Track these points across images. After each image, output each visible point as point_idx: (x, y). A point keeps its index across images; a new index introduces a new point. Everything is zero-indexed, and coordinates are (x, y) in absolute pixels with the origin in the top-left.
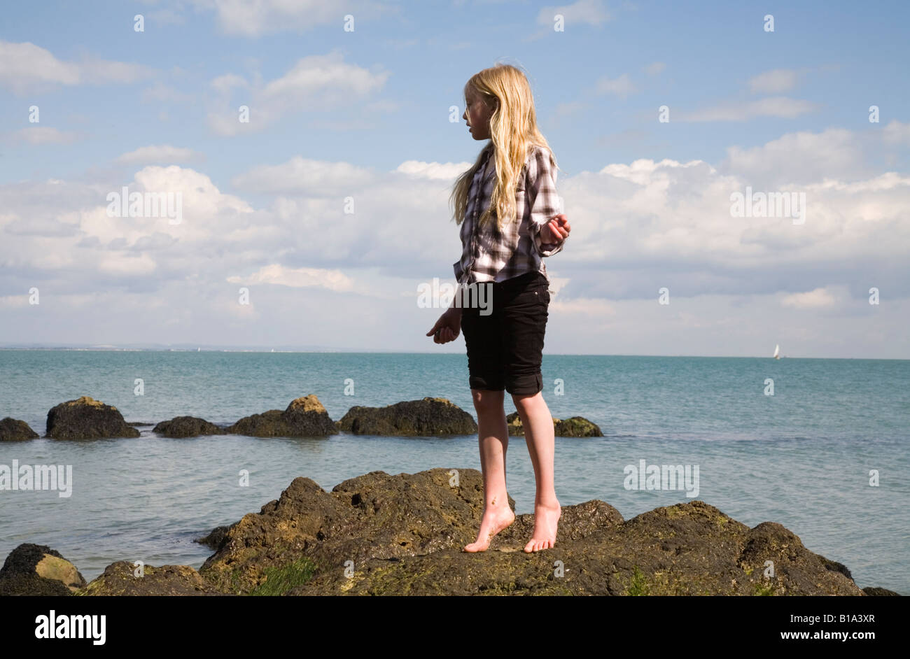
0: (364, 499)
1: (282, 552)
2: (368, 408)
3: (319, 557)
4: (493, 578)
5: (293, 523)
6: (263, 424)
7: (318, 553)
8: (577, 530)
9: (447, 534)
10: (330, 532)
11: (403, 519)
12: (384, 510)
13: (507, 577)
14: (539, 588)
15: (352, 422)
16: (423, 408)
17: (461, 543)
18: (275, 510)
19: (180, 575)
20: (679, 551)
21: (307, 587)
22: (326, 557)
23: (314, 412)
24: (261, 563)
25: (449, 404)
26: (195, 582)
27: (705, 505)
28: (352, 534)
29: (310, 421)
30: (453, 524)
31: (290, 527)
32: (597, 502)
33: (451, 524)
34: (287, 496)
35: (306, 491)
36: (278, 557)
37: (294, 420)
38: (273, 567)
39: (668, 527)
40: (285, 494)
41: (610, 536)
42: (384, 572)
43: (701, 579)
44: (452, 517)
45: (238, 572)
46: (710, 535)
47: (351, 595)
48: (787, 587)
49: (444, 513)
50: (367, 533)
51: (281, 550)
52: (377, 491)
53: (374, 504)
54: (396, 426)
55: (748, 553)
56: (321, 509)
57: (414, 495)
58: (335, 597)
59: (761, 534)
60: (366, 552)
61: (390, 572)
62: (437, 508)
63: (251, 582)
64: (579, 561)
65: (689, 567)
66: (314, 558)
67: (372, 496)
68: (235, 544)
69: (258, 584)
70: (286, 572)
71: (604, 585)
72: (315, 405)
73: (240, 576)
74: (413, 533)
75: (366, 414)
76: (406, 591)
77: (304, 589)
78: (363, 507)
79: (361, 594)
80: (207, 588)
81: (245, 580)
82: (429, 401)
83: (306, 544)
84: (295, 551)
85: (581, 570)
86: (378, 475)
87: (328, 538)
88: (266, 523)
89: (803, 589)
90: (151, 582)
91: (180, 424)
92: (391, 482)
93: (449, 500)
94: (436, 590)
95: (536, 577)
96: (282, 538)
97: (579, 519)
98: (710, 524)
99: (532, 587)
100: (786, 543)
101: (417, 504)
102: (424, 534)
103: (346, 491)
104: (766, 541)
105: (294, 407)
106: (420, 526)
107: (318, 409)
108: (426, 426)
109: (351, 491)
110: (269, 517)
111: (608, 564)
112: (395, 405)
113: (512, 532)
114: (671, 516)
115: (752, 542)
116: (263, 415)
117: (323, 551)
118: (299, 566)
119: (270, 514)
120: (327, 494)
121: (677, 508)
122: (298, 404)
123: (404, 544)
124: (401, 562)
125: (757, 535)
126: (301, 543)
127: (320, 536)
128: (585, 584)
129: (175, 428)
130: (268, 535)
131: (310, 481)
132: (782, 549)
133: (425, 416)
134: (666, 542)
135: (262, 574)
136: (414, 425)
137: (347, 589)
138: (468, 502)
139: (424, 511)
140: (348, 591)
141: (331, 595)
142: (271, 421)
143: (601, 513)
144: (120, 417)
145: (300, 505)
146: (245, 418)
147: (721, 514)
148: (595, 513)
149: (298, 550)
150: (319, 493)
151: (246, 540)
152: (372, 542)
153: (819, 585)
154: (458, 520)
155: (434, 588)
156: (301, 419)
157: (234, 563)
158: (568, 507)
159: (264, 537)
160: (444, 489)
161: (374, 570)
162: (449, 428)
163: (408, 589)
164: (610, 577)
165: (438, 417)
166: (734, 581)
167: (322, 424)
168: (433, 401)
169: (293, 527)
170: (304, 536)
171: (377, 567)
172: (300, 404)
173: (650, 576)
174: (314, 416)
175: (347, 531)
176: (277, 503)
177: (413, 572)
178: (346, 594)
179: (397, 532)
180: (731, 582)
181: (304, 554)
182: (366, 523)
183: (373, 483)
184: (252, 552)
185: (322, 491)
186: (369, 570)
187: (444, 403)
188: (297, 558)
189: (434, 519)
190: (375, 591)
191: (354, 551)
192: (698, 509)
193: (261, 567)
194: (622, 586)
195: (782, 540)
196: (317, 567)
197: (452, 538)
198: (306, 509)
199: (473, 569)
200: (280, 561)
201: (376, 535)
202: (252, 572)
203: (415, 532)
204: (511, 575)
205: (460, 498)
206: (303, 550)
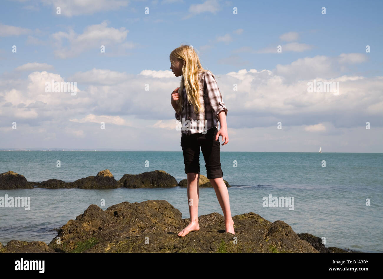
0: (119, 213)
1: (84, 236)
2: (131, 175)
3: (99, 237)
4: (166, 245)
5: (89, 223)
6: (86, 182)
7: (99, 236)
8: (207, 225)
9: (152, 227)
10: (104, 227)
11: (134, 221)
12: (127, 217)
13: (171, 244)
14: (183, 248)
15: (124, 181)
16: (154, 175)
17: (158, 231)
18: (82, 218)
19: (39, 245)
20: (241, 233)
21: (91, 250)
22: (102, 237)
23: (108, 177)
24: (75, 240)
25: (165, 173)
26: (45, 248)
27: (255, 214)
28: (113, 228)
29: (106, 180)
30: (156, 223)
31: (88, 225)
32: (215, 213)
33: (154, 223)
34: (87, 212)
35: (95, 210)
36: (82, 237)
37: (100, 180)
38: (80, 241)
39: (238, 223)
40: (86, 211)
41: (215, 227)
42: (123, 243)
43: (248, 244)
44: (155, 220)
45: (66, 244)
46: (255, 226)
47: (109, 252)
48: (282, 246)
49: (152, 219)
50: (119, 227)
51: (84, 235)
52: (124, 210)
53: (123, 215)
54: (143, 182)
55: (270, 233)
56: (100, 218)
57: (139, 211)
58: (102, 253)
59: (275, 225)
60: (118, 235)
61: (125, 243)
62: (149, 217)
63: (71, 248)
64: (199, 237)
65: (244, 239)
66: (97, 237)
67: (122, 212)
68: (64, 232)
69: (74, 248)
70: (85, 244)
71: (209, 246)
72: (108, 174)
73: (66, 246)
74: (138, 227)
75: (130, 177)
76: (130, 251)
77: (90, 250)
78: (118, 216)
79: (113, 252)
80: (50, 250)
81: (68, 247)
82: (157, 172)
83: (94, 232)
84: (89, 235)
85: (200, 241)
86: (126, 203)
87: (103, 229)
88: (77, 224)
89: (288, 247)
90: (26, 248)
91: (51, 182)
92: (130, 206)
93: (154, 213)
94: (142, 250)
95: (182, 244)
96: (84, 230)
97: (208, 220)
98: (256, 222)
99: (180, 248)
100: (284, 229)
101: (140, 215)
102: (143, 227)
103: (112, 210)
104: (277, 228)
105: (100, 175)
106: (141, 224)
107: (110, 175)
108: (155, 182)
109: (114, 210)
110: (79, 221)
111: (211, 238)
112: (142, 174)
113: (180, 226)
114: (241, 219)
115: (271, 228)
116: (87, 178)
117: (101, 235)
118: (91, 241)
119: (79, 220)
120: (104, 211)
121: (243, 215)
122: (101, 173)
123: (134, 231)
124: (130, 239)
125: (274, 226)
126: (92, 232)
127: (100, 229)
128: (201, 246)
129: (49, 184)
130: (78, 229)
131: (96, 206)
132: (283, 231)
133: (155, 178)
134: (236, 229)
135: (75, 245)
136: (151, 182)
137: (108, 250)
138: (162, 214)
139: (143, 218)
140: (108, 251)
141: (101, 252)
142: (90, 181)
143: (217, 218)
144: (25, 180)
145: (92, 216)
146: (79, 179)
147: (261, 218)
148: (214, 218)
149: (91, 234)
150: (100, 211)
151: (69, 231)
152: (121, 231)
153: (295, 245)
154: (158, 221)
155: (142, 249)
156: (103, 180)
157: (64, 240)
158: (204, 215)
159: (77, 229)
160: (152, 209)
161: (119, 242)
162: (165, 183)
163: (131, 249)
164: (211, 243)
165: (161, 179)
166: (261, 244)
167: (111, 182)
168: (158, 172)
169: (89, 225)
170: (93, 229)
171: (120, 241)
172: (102, 174)
173: (228, 243)
174: (108, 179)
175: (111, 226)
176: (83, 215)
177: (134, 243)
178: (107, 252)
179: (132, 226)
180: (260, 245)
181: (93, 236)
182: (119, 223)
183: (123, 207)
184: (71, 236)
185: (101, 210)
186: (117, 242)
187: (163, 173)
188: (90, 238)
189: (147, 221)
190: (118, 250)
191: (113, 235)
192: (252, 215)
193: (75, 242)
194: (216, 247)
195: (283, 228)
196: (98, 241)
197: (154, 229)
198: (94, 217)
199: (158, 241)
200: (83, 239)
201: (123, 228)
202: (71, 244)
203: (139, 226)
204: (173, 243)
205: (159, 212)
206: (93, 234)
